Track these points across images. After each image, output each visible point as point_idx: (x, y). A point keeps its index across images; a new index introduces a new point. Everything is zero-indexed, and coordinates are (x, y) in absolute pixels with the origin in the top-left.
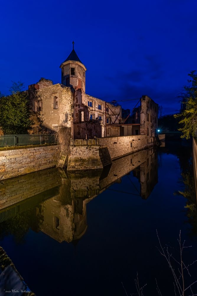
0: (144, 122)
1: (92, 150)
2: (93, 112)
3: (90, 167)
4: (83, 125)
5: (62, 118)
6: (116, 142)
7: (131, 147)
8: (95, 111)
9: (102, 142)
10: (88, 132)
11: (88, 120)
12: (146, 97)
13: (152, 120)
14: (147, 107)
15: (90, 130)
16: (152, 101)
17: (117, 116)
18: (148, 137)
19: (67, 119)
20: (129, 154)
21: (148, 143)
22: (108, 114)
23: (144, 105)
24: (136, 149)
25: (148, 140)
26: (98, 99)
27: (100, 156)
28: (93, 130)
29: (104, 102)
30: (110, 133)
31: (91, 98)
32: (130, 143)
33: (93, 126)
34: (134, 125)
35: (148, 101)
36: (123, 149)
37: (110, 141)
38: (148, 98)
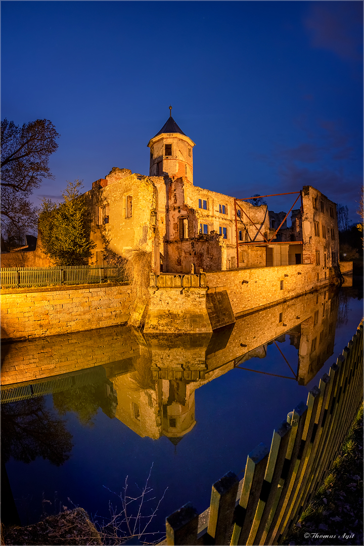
0: (310, 238)
1: (192, 296)
2: (210, 218)
3: (186, 328)
4: (187, 246)
5: (138, 234)
6: (247, 279)
7: (281, 289)
8: (212, 217)
9: (215, 280)
10: (195, 259)
11: (196, 237)
12: (311, 190)
13: (327, 232)
14: (315, 208)
15: (200, 256)
16: (324, 197)
17: (258, 226)
18: (319, 267)
19: (146, 235)
20: (276, 303)
21: (318, 280)
22: (242, 222)
23: (308, 203)
24: (293, 294)
25: (318, 274)
26: (219, 194)
27: (208, 308)
28: (205, 256)
29: (232, 199)
30: (245, 261)
31: (205, 192)
32: (279, 283)
33: (205, 247)
34: (292, 243)
35: (315, 197)
36: (264, 294)
37: (233, 278)
38: (315, 192)
